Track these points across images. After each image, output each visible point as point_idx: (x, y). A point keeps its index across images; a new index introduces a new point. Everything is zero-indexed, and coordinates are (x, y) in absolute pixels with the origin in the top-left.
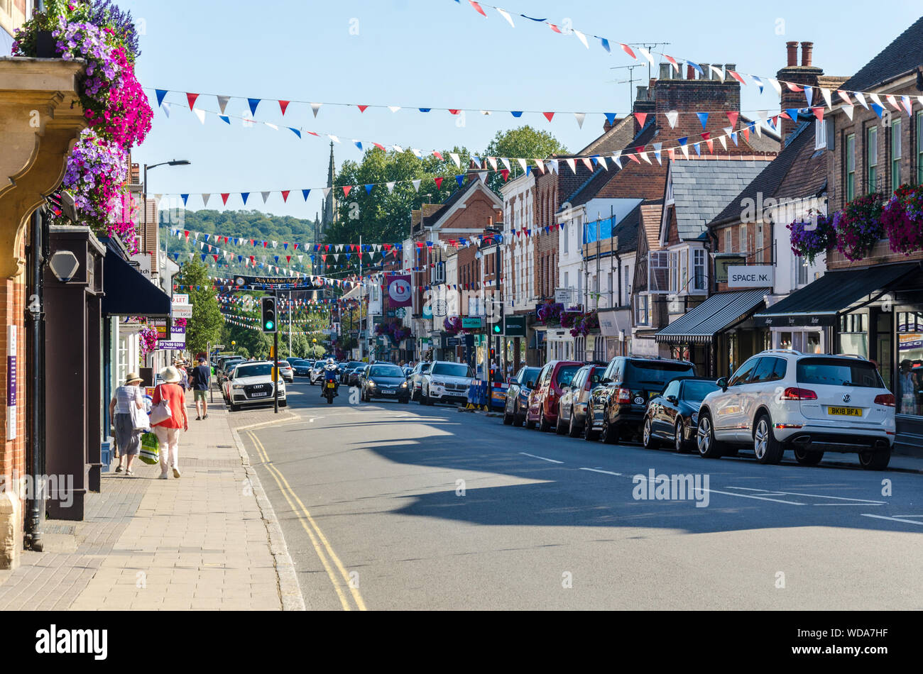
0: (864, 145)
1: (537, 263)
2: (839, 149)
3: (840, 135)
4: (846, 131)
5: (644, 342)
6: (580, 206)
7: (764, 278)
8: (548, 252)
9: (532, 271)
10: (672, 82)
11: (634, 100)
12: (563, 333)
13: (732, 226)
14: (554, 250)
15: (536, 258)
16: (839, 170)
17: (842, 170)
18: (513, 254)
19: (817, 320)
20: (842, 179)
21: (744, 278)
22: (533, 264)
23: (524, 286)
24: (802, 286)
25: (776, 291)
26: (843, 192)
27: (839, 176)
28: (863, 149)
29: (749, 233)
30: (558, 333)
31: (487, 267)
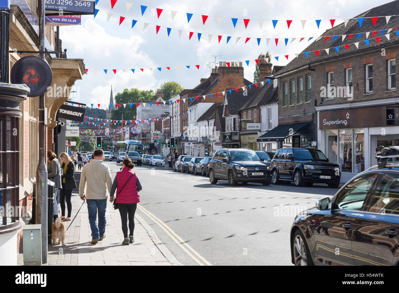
0: (290, 87)
1: (181, 122)
2: (282, 88)
3: (282, 83)
4: (284, 82)
5: (218, 146)
6: (195, 105)
7: (258, 127)
8: (185, 119)
9: (179, 125)
10: (223, 67)
11: (211, 73)
12: (190, 144)
13: (246, 111)
14: (186, 118)
15: (181, 121)
16: (282, 94)
17: (283, 94)
18: (173, 120)
19: (278, 140)
20: (283, 97)
21: (252, 127)
22: (179, 123)
23: (177, 130)
24: (270, 129)
25: (262, 131)
26: (283, 101)
27: (282, 96)
28: (290, 88)
29: (251, 113)
30: (188, 144)
31: (164, 124)
